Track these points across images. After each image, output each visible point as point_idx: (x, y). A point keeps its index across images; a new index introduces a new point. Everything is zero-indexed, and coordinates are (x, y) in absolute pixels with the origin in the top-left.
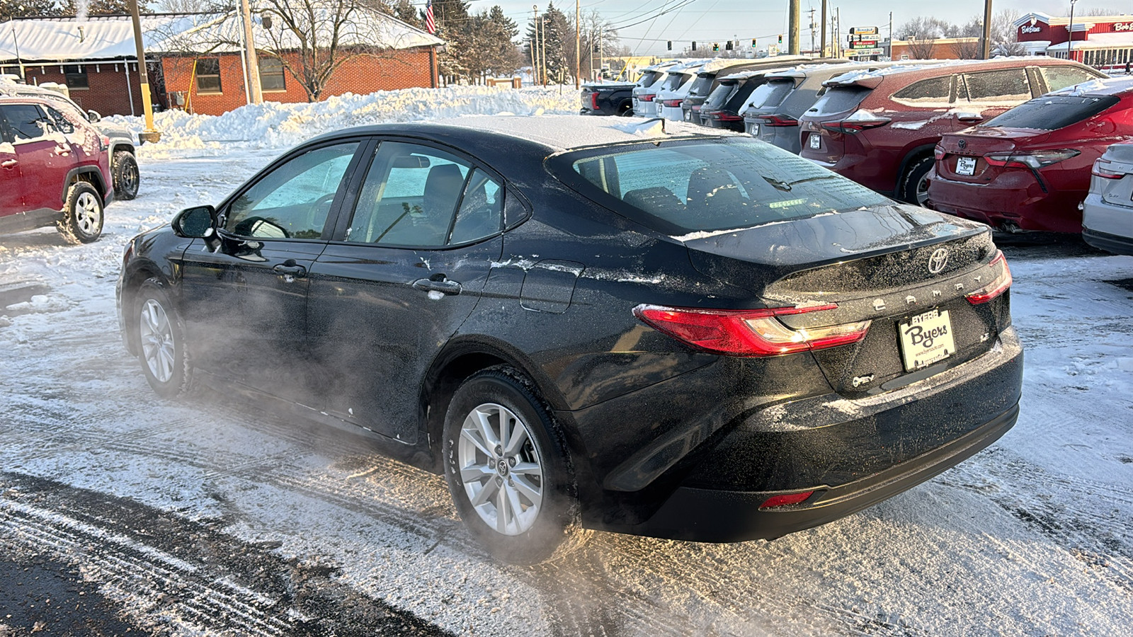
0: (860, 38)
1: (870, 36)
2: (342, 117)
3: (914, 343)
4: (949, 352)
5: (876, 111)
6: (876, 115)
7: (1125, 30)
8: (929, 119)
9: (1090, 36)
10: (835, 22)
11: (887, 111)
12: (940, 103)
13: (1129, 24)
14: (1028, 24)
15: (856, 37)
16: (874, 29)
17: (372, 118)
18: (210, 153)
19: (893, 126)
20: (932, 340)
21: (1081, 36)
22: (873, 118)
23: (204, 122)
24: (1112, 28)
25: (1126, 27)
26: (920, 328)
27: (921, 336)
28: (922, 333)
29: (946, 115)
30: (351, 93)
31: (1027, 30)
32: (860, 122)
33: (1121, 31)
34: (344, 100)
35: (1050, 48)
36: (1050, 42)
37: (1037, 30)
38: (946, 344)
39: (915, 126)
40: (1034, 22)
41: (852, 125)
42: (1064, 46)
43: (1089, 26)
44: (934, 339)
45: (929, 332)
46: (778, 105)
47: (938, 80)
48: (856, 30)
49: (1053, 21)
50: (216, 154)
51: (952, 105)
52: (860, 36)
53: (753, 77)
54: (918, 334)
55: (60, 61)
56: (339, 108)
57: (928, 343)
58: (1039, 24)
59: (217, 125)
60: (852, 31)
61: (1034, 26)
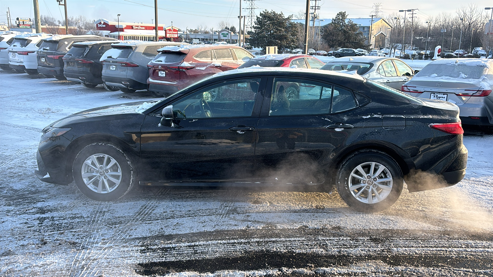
0: (23, 23)
1: (27, 22)
5: (190, 62)
6: (190, 64)
7: (137, 29)
8: (207, 66)
9: (125, 30)
10: (8, 14)
11: (193, 63)
12: (208, 60)
13: (138, 27)
14: (100, 23)
15: (21, 22)
16: (29, 19)
19: (196, 68)
21: (122, 30)
22: (190, 65)
24: (132, 28)
25: (137, 28)
29: (211, 65)
31: (100, 26)
32: (186, 67)
33: (135, 29)
35: (110, 34)
36: (110, 32)
37: (104, 26)
39: (203, 68)
40: (102, 23)
41: (182, 68)
42: (116, 33)
43: (124, 26)
46: (127, 58)
47: (206, 52)
48: (19, 19)
49: (111, 23)
51: (212, 61)
52: (23, 22)
53: (94, 44)
58: (104, 24)
60: (18, 19)
61: (103, 24)
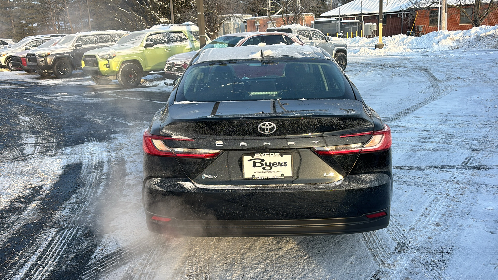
2: (475, 37)
3: (254, 166)
4: (286, 176)
17: (490, 37)
18: (401, 53)
20: (271, 167)
23: (412, 39)
26: (263, 161)
27: (262, 164)
30: (485, 25)
34: (480, 29)
38: (284, 172)
44: (274, 167)
45: (270, 163)
50: (404, 54)
54: (260, 163)
55: (377, 14)
56: (476, 32)
57: (267, 168)
59: (418, 41)
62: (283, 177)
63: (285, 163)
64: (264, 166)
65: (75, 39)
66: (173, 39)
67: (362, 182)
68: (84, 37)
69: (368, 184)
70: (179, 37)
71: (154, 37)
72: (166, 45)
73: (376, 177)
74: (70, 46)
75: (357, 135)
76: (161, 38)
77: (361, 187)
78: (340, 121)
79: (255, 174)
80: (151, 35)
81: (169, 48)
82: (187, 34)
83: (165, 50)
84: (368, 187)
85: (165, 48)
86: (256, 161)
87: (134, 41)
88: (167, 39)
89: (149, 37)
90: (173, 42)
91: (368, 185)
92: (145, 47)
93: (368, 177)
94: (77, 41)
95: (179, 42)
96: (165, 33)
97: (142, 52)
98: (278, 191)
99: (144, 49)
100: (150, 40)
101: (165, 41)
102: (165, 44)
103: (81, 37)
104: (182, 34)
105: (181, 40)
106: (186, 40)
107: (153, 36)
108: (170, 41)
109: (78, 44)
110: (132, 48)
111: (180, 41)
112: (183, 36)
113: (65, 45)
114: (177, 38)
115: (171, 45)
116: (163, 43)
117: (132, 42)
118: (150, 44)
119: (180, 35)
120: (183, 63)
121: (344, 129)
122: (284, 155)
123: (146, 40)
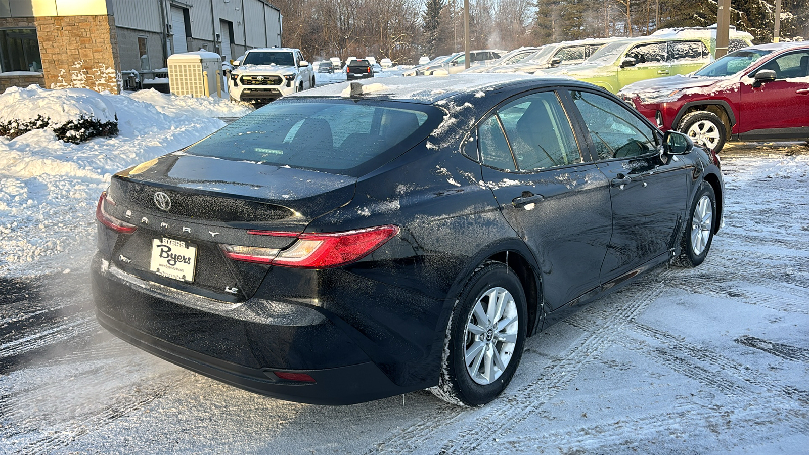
3: (161, 256)
4: (187, 279)
20: (176, 262)
26: (170, 249)
27: (168, 255)
28: (170, 253)
38: (186, 272)
44: (178, 263)
45: (176, 255)
54: (166, 252)
57: (172, 262)
62: (183, 280)
63: (189, 259)
64: (170, 258)
65: (554, 51)
66: (678, 54)
67: (265, 313)
68: (568, 49)
69: (271, 319)
70: (692, 50)
71: (643, 50)
72: (662, 63)
73: (292, 311)
74: (545, 62)
75: (271, 234)
76: (654, 52)
77: (258, 321)
78: (247, 207)
79: (161, 268)
80: (638, 46)
81: (667, 68)
82: (709, 45)
83: (659, 72)
84: (268, 323)
85: (659, 69)
86: (164, 248)
87: (608, 57)
88: (668, 52)
89: (634, 51)
90: (677, 58)
91: (269, 321)
92: (622, 67)
93: (278, 307)
94: (556, 54)
95: (690, 58)
96: (665, 42)
97: (615, 74)
98: (166, 298)
99: (620, 69)
100: (633, 55)
101: (662, 57)
102: (661, 61)
103: (563, 48)
104: (700, 44)
105: (695, 55)
106: (705, 54)
107: (641, 47)
108: (671, 56)
109: (556, 59)
110: (599, 68)
111: (693, 57)
112: (700, 48)
113: (539, 61)
114: (688, 52)
115: (672, 63)
116: (658, 61)
117: (605, 58)
118: (630, 62)
119: (694, 46)
120: (635, 95)
121: (254, 220)
122: (190, 247)
123: (626, 54)
